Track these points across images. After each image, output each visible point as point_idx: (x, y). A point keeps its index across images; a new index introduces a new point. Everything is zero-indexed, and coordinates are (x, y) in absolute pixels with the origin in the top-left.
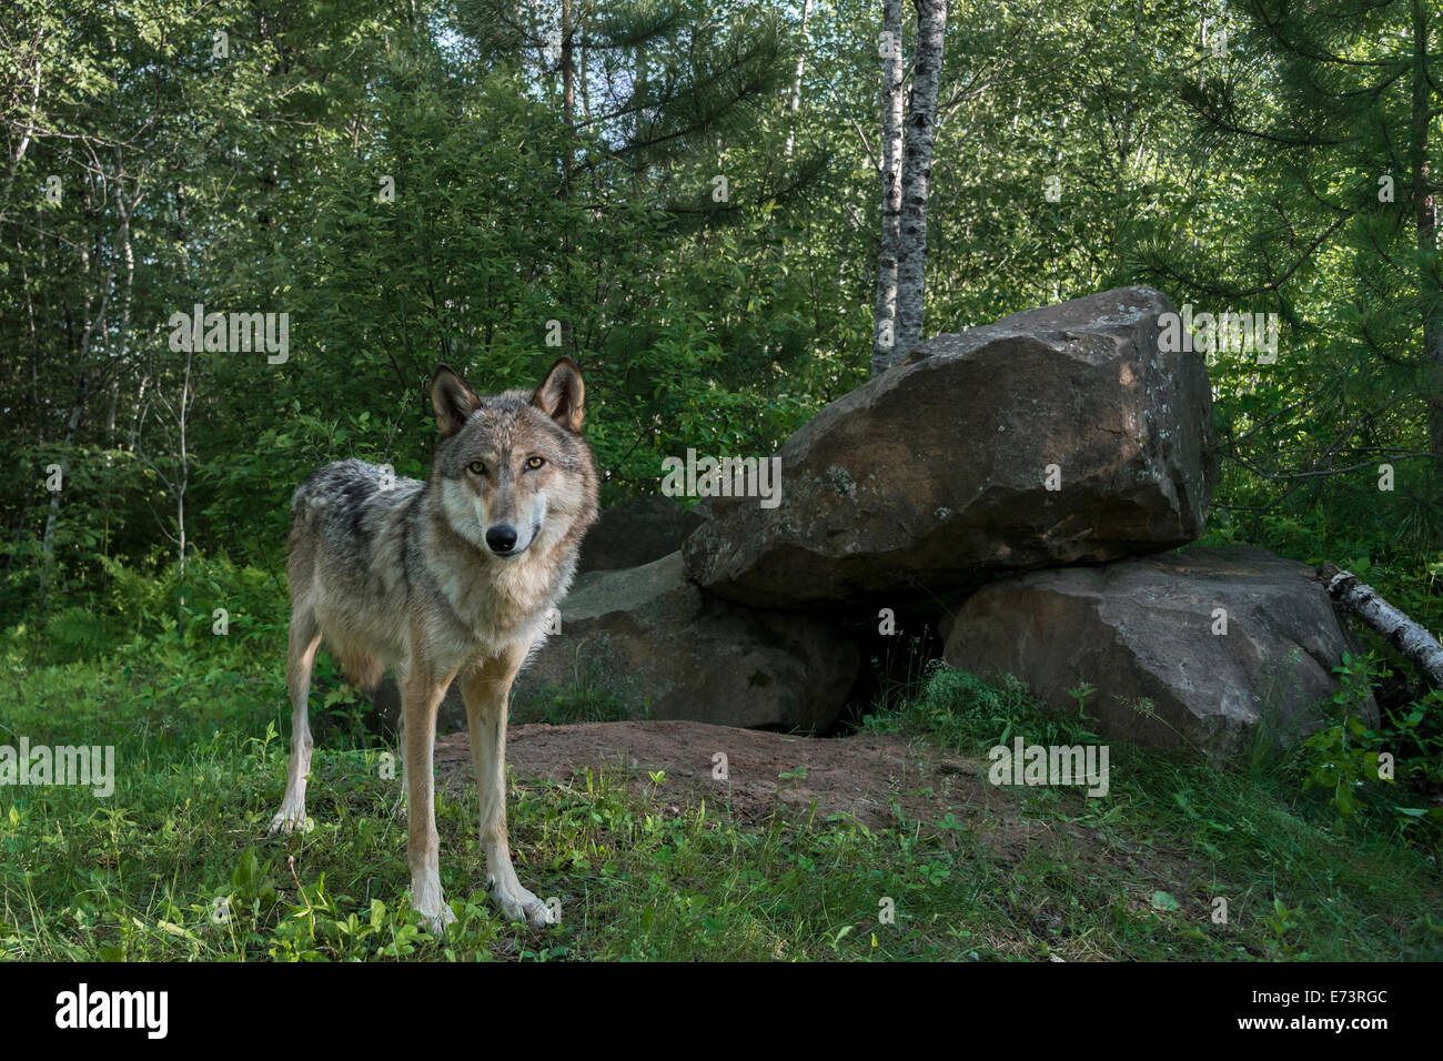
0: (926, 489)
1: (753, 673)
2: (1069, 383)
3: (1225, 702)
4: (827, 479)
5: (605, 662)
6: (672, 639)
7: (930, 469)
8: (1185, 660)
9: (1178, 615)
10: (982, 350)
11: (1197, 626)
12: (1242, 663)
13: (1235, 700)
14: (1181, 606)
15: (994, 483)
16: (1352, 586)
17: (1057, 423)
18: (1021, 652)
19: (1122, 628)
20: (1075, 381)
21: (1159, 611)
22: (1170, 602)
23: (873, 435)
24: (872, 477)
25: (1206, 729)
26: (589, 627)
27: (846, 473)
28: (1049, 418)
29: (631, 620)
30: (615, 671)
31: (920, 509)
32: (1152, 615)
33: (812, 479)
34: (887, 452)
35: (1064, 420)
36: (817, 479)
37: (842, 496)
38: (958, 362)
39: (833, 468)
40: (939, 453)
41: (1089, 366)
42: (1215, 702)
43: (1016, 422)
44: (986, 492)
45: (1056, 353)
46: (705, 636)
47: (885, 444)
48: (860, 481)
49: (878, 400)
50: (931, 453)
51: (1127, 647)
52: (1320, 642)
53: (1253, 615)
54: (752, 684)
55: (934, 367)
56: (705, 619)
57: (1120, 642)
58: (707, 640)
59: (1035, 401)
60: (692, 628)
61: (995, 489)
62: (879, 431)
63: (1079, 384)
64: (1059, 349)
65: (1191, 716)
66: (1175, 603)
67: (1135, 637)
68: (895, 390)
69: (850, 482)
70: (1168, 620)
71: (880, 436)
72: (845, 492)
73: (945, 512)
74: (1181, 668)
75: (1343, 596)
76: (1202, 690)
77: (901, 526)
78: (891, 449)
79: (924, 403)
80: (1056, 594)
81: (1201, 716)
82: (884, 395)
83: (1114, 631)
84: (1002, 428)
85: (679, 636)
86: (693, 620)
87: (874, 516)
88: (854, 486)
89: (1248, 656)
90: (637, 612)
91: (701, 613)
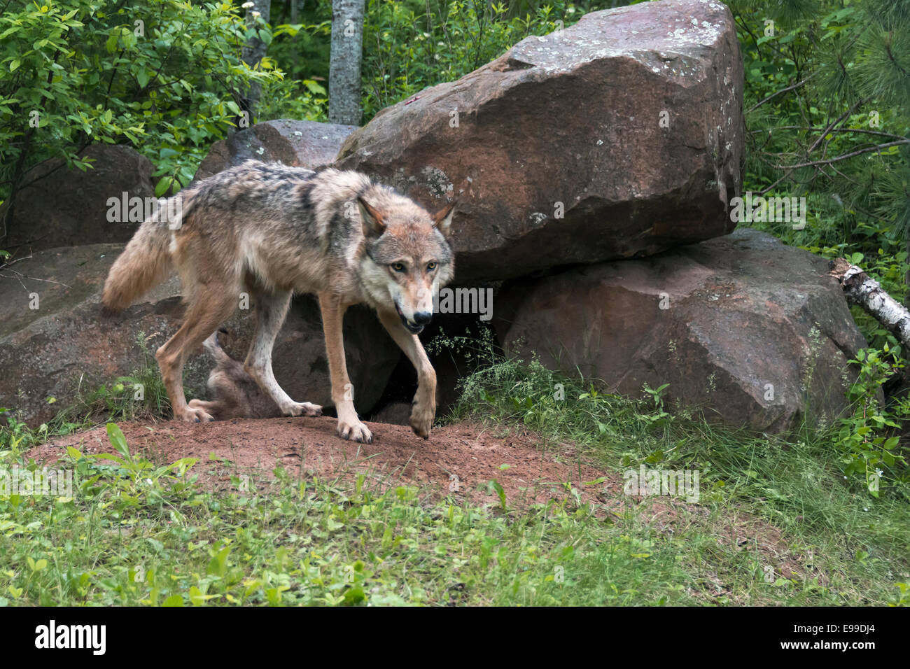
0: (523, 195)
1: (314, 359)
2: (663, 102)
4: (423, 179)
7: (527, 175)
9: (741, 314)
10: (585, 67)
11: (756, 326)
13: (790, 391)
14: (743, 307)
15: (591, 194)
16: (861, 281)
17: (650, 140)
18: (586, 344)
20: (669, 101)
21: (723, 312)
22: (731, 302)
24: (470, 179)
25: (769, 417)
26: (145, 312)
27: (442, 174)
28: (643, 135)
31: (516, 213)
32: (718, 316)
33: (406, 177)
34: (485, 157)
35: (657, 138)
36: (412, 178)
37: (438, 196)
39: (429, 169)
40: (536, 160)
41: (680, 87)
43: (614, 137)
44: (583, 201)
45: (652, 73)
47: (484, 149)
48: (457, 183)
49: (481, 106)
50: (530, 161)
51: (699, 344)
52: (847, 337)
53: (800, 315)
54: (312, 370)
55: (539, 81)
57: (693, 340)
59: (632, 119)
61: (592, 199)
62: (480, 136)
63: (673, 105)
64: (656, 70)
65: (757, 406)
66: (734, 304)
67: (707, 336)
68: (500, 99)
69: (446, 184)
70: (731, 321)
71: (480, 141)
72: (439, 191)
73: (540, 218)
75: (854, 290)
77: (495, 228)
78: (489, 154)
79: (526, 113)
80: (623, 291)
81: (766, 406)
82: (488, 103)
84: (600, 142)
87: (470, 217)
88: (451, 187)
89: (798, 352)
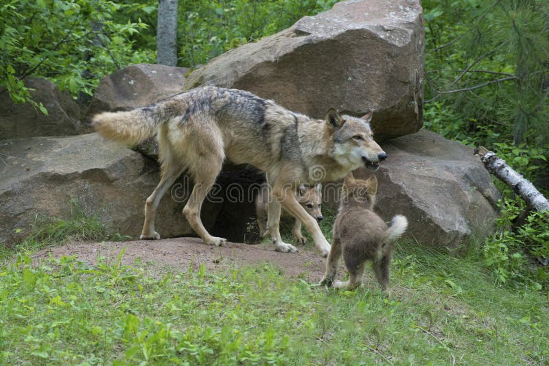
2: (386, 55)
3: (457, 225)
5: (87, 200)
6: (129, 186)
7: (307, 98)
8: (436, 203)
9: (430, 178)
10: (341, 35)
11: (439, 185)
12: (461, 203)
13: (461, 223)
14: (431, 174)
15: (345, 108)
16: (495, 159)
17: (379, 77)
19: (404, 186)
20: (389, 55)
21: (420, 177)
22: (424, 172)
23: (275, 77)
25: (449, 238)
26: (75, 178)
28: (375, 74)
29: (105, 174)
30: (94, 205)
32: (417, 180)
34: (282, 87)
35: (383, 76)
38: (328, 40)
40: (312, 89)
41: (396, 46)
42: (453, 224)
43: (359, 76)
45: (381, 39)
46: (148, 184)
47: (282, 82)
49: (280, 57)
50: (308, 89)
51: (407, 196)
52: (490, 192)
53: (464, 179)
55: (315, 42)
56: (146, 174)
57: (402, 193)
58: (149, 186)
59: (368, 65)
60: (140, 179)
62: (279, 75)
63: (391, 57)
64: (382, 37)
65: (442, 231)
66: (426, 172)
67: (411, 191)
68: (291, 53)
70: (425, 182)
71: (279, 77)
74: (435, 207)
75: (490, 165)
76: (446, 218)
78: (285, 86)
79: (307, 61)
81: (447, 231)
82: (285, 56)
83: (400, 187)
84: (350, 79)
85: (133, 184)
86: (140, 174)
89: (464, 201)
90: (108, 170)
91: (144, 170)
